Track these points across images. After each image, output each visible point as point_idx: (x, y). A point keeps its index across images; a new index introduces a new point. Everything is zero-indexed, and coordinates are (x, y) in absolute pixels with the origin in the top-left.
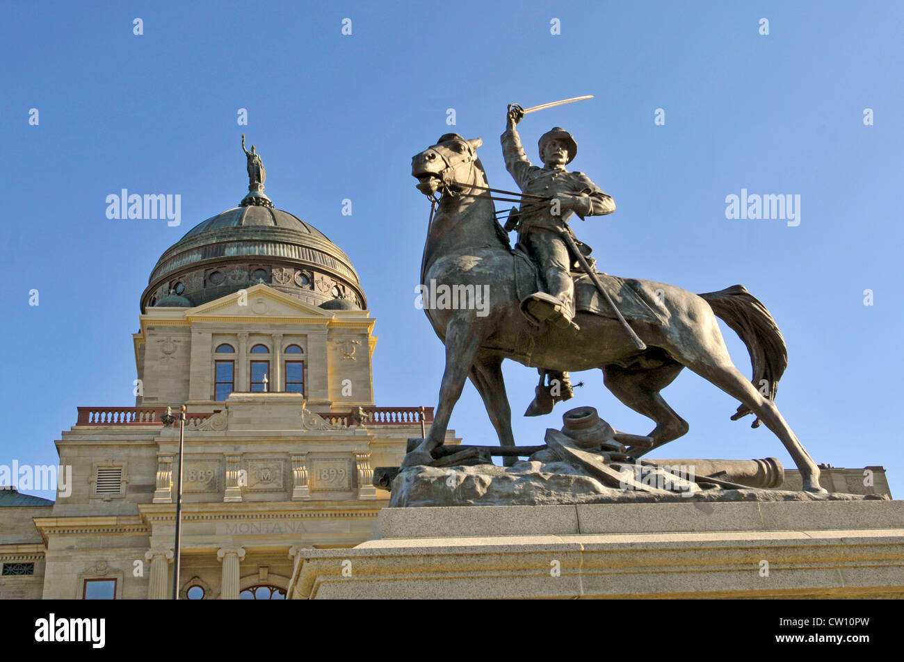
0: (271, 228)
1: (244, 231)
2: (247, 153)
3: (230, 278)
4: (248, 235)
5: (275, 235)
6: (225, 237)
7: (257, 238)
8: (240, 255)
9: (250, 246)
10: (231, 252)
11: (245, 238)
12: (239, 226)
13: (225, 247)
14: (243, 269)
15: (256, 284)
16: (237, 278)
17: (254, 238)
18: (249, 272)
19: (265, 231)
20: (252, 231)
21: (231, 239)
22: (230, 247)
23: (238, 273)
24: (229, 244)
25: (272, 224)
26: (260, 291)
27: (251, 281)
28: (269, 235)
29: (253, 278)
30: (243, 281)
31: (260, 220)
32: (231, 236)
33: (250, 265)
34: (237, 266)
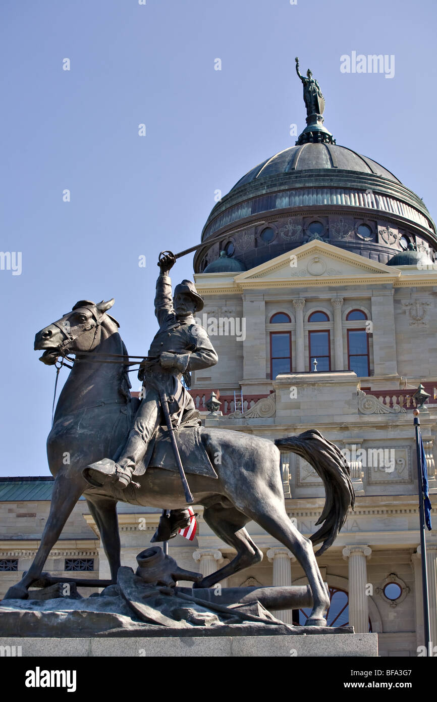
0: (328, 170)
1: (296, 177)
2: (302, 79)
3: (282, 234)
4: (300, 182)
5: (331, 180)
6: (275, 185)
7: (311, 185)
8: (292, 206)
9: (303, 195)
10: (283, 203)
11: (298, 185)
12: (291, 171)
13: (276, 197)
14: (295, 223)
15: (311, 240)
16: (290, 234)
17: (307, 185)
18: (303, 225)
19: (319, 176)
20: (305, 176)
21: (282, 188)
22: (281, 198)
23: (290, 227)
24: (281, 194)
25: (329, 166)
26: (315, 249)
27: (306, 237)
28: (324, 180)
29: (308, 233)
30: (297, 237)
31: (314, 162)
32: (281, 184)
33: (304, 218)
34: (289, 219)
